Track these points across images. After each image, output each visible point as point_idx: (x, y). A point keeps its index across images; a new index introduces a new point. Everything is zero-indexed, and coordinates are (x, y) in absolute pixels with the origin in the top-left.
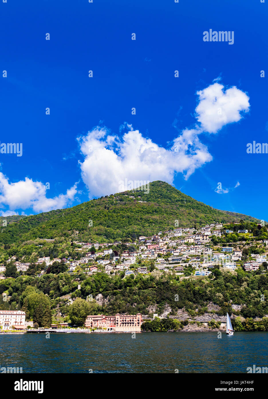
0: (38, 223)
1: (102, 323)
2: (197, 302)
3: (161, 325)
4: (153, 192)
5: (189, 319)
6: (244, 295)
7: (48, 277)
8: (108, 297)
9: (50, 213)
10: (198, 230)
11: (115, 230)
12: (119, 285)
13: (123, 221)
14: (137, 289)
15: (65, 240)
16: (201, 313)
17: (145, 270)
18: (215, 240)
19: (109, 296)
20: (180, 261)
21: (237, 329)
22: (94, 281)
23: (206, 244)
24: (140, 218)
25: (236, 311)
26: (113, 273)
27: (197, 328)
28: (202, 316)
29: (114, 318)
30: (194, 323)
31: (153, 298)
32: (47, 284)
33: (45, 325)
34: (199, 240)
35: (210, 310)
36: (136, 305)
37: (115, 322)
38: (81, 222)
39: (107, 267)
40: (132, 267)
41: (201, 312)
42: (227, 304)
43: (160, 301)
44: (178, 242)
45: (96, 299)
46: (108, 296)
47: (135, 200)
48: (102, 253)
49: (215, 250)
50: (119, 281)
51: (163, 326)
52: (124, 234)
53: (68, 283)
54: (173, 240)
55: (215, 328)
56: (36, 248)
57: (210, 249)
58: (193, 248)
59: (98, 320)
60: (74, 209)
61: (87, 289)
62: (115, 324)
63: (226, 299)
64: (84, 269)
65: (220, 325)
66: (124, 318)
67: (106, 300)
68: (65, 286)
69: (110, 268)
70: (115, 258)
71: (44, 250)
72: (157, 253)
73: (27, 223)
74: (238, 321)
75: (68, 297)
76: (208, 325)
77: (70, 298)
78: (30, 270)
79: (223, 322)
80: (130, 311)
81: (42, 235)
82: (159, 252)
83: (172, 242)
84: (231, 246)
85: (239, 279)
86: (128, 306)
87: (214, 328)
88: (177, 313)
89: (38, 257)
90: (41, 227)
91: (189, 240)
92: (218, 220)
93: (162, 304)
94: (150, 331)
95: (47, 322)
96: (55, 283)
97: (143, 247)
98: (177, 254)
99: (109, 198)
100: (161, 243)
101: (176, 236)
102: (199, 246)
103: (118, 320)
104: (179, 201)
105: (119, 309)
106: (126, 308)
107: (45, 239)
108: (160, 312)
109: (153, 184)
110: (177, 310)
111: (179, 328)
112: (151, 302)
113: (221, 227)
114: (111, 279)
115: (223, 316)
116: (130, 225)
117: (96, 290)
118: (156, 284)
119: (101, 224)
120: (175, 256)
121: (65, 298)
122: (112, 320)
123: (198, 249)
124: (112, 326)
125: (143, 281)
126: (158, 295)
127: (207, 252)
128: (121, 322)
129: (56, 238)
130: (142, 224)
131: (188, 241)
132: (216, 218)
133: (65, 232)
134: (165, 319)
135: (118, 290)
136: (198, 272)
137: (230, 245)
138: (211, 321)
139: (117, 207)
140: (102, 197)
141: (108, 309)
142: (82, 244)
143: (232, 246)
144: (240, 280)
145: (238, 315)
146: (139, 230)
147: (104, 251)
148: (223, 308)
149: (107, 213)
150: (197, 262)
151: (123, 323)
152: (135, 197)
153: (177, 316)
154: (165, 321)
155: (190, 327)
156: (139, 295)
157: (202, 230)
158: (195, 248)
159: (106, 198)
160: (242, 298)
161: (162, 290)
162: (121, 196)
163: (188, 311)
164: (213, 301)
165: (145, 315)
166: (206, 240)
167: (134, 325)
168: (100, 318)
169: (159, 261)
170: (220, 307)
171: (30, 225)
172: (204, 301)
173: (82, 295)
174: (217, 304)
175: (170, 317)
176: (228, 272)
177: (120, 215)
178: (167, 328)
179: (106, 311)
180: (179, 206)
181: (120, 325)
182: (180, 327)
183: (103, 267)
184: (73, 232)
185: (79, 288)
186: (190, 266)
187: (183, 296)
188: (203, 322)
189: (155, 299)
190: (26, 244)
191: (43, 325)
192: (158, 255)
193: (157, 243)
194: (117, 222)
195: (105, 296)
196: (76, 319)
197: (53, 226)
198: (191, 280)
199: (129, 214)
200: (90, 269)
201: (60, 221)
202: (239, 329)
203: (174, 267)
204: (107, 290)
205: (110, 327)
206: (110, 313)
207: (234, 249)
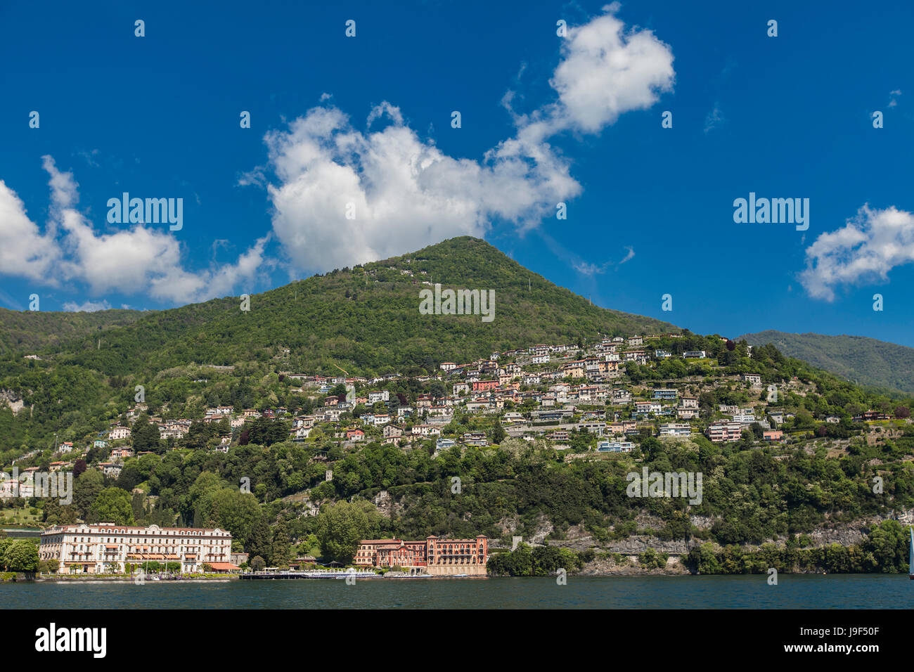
0: (183, 327)
1: (400, 558)
2: (612, 511)
3: (534, 562)
4: (455, 262)
5: (594, 547)
6: (717, 496)
7: (248, 453)
8: (403, 499)
9: (209, 305)
10: (586, 349)
11: (375, 347)
12: (427, 471)
13: (393, 328)
14: (472, 479)
15: (260, 367)
16: (621, 534)
17: (481, 439)
18: (635, 373)
19: (406, 497)
20: (560, 419)
21: (705, 569)
22: (365, 461)
23: (615, 381)
24: (433, 322)
25: (701, 529)
26: (406, 445)
27: (615, 568)
28: (623, 542)
29: (423, 546)
30: (608, 556)
31: (510, 500)
32: (246, 469)
33: (279, 562)
34: (598, 373)
35: (642, 528)
36: (470, 516)
37: (426, 555)
38: (294, 328)
39: (389, 430)
40: (448, 432)
41: (622, 532)
42: (680, 514)
43: (525, 508)
44: (545, 376)
45: (374, 503)
46: (404, 496)
47: (414, 280)
48: (365, 400)
49: (638, 396)
50: (427, 462)
51: (537, 562)
52: (399, 357)
53: (300, 466)
54: (531, 372)
55: (656, 567)
56: (193, 387)
57: (627, 393)
58: (587, 390)
59: (390, 550)
60: (271, 298)
61: (350, 482)
62: (426, 559)
63: (678, 504)
64: (332, 435)
65: (666, 559)
66: (448, 545)
67: (399, 507)
68: (294, 474)
69: (396, 432)
70: (401, 411)
71: (218, 390)
72: (503, 399)
73: (155, 327)
74: (707, 551)
75: (302, 498)
76: (640, 560)
77: (308, 501)
78: (194, 437)
79: (672, 553)
80: (457, 531)
81: (199, 355)
82: (507, 398)
83: (531, 375)
84: (671, 388)
85: (703, 459)
86: (453, 520)
87: (654, 567)
88: (567, 534)
89: (205, 407)
90: (195, 338)
91: (574, 371)
92: (607, 328)
93: (532, 514)
94: (507, 574)
95: (283, 554)
96: (266, 467)
97: (463, 387)
98: (551, 403)
99: (353, 272)
100: (504, 379)
101: (537, 362)
102: (600, 386)
103: (433, 549)
104: (515, 284)
105: (433, 525)
106: (448, 524)
107: (210, 366)
108: (528, 533)
109: (453, 243)
110: (567, 528)
111: (575, 569)
112: (506, 511)
113: (640, 345)
114: (406, 458)
115: (672, 542)
116: (410, 337)
117: (372, 484)
118: (514, 469)
119: (340, 332)
120: (545, 407)
121: (296, 500)
122: (418, 551)
123: (598, 393)
124: (418, 564)
125: (484, 464)
126: (520, 494)
127: (618, 400)
128: (439, 556)
129: (240, 364)
130: (436, 335)
131: (571, 374)
132: (602, 324)
133: (259, 350)
134: (542, 548)
135: (426, 483)
136: (604, 444)
137: (669, 385)
138: (646, 553)
139: (375, 293)
140: (336, 271)
141: (405, 526)
142: (302, 379)
143: (675, 387)
144: (707, 463)
145: (705, 539)
146: (432, 349)
147: (370, 395)
148: (672, 524)
149: (354, 308)
150: (600, 420)
151: (445, 558)
152: (414, 273)
153: (568, 541)
154: (542, 553)
155: (599, 565)
156: (477, 495)
157: (595, 350)
158: (591, 390)
159: (345, 273)
160: (714, 501)
161: (529, 483)
162: (381, 270)
163: (591, 530)
164: (649, 508)
165: (493, 538)
166: (613, 373)
167: (471, 561)
168: (394, 547)
169: (511, 418)
170: (664, 521)
171: (164, 332)
172: (628, 508)
173: (336, 493)
174: (658, 515)
175: (551, 543)
176: (679, 444)
177: (385, 313)
178: (548, 568)
179: (399, 529)
180: (516, 295)
181: (437, 561)
182: (576, 566)
183: (376, 431)
184: (277, 351)
185: (329, 476)
186: (584, 430)
187: (580, 497)
188: (629, 555)
189: (514, 503)
190: (167, 376)
191: (274, 560)
192: (505, 404)
193: (493, 379)
194: (379, 330)
195: (396, 497)
196: (337, 548)
197: (224, 336)
198: (593, 462)
199: (405, 311)
200: (346, 435)
201: (240, 324)
202: (710, 569)
203: (546, 433)
204: (399, 484)
205: (414, 565)
206: (410, 533)
207: (680, 394)
